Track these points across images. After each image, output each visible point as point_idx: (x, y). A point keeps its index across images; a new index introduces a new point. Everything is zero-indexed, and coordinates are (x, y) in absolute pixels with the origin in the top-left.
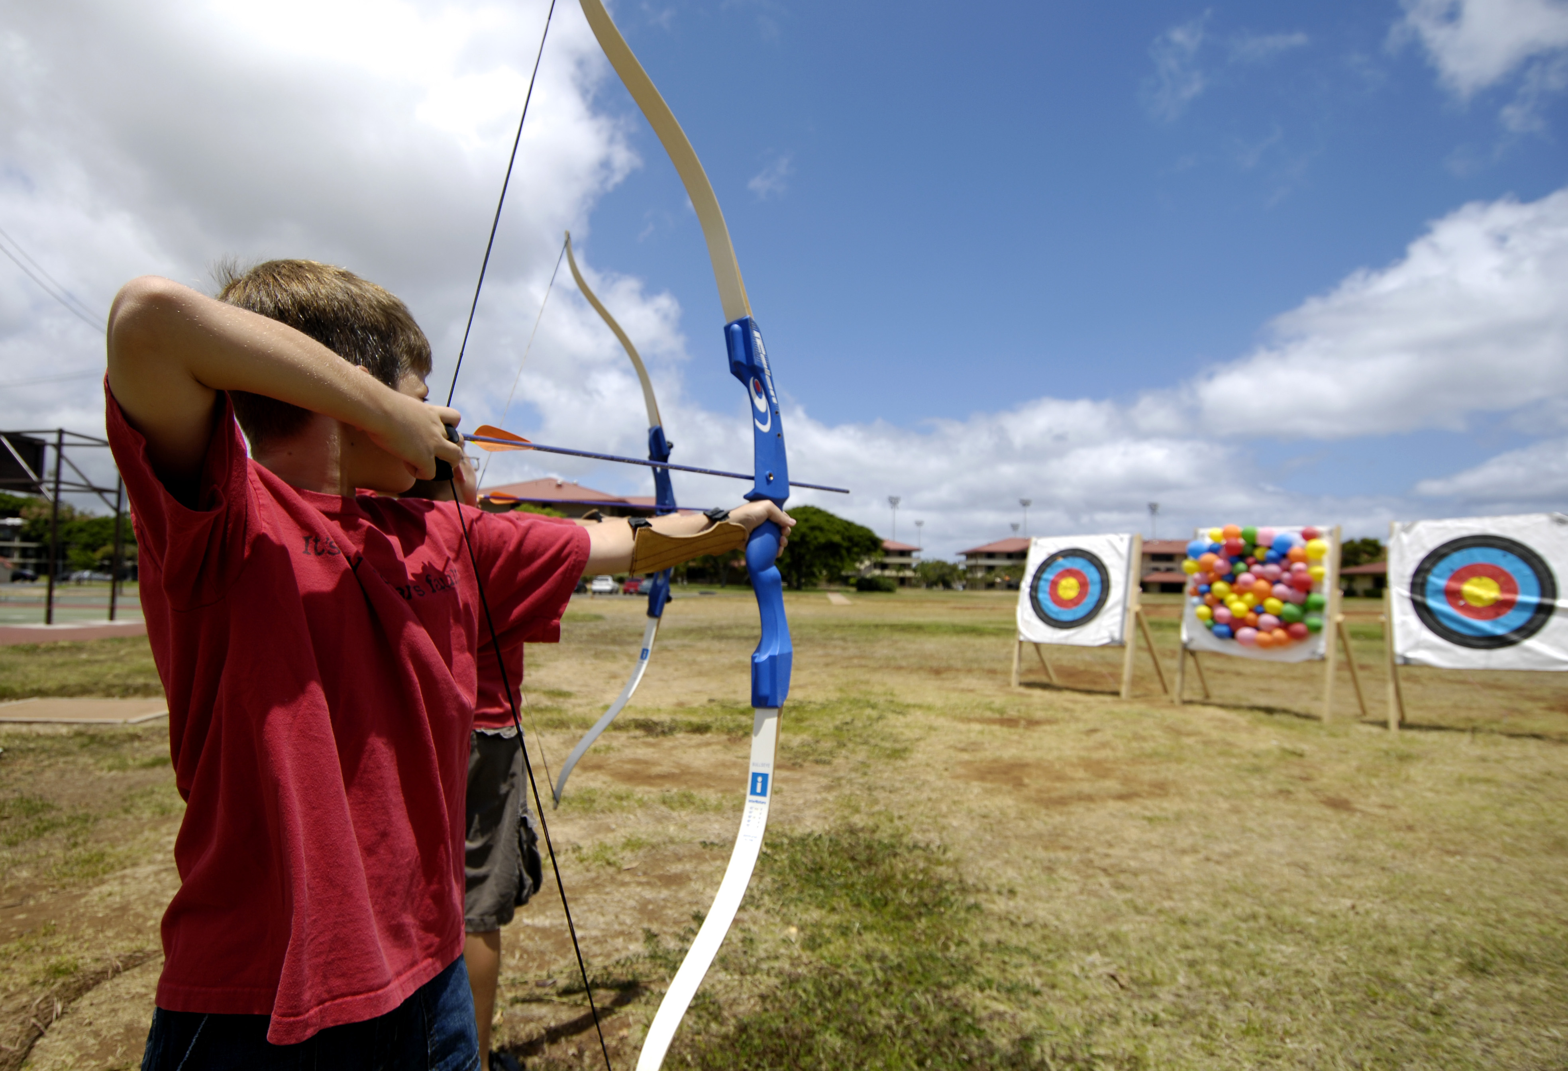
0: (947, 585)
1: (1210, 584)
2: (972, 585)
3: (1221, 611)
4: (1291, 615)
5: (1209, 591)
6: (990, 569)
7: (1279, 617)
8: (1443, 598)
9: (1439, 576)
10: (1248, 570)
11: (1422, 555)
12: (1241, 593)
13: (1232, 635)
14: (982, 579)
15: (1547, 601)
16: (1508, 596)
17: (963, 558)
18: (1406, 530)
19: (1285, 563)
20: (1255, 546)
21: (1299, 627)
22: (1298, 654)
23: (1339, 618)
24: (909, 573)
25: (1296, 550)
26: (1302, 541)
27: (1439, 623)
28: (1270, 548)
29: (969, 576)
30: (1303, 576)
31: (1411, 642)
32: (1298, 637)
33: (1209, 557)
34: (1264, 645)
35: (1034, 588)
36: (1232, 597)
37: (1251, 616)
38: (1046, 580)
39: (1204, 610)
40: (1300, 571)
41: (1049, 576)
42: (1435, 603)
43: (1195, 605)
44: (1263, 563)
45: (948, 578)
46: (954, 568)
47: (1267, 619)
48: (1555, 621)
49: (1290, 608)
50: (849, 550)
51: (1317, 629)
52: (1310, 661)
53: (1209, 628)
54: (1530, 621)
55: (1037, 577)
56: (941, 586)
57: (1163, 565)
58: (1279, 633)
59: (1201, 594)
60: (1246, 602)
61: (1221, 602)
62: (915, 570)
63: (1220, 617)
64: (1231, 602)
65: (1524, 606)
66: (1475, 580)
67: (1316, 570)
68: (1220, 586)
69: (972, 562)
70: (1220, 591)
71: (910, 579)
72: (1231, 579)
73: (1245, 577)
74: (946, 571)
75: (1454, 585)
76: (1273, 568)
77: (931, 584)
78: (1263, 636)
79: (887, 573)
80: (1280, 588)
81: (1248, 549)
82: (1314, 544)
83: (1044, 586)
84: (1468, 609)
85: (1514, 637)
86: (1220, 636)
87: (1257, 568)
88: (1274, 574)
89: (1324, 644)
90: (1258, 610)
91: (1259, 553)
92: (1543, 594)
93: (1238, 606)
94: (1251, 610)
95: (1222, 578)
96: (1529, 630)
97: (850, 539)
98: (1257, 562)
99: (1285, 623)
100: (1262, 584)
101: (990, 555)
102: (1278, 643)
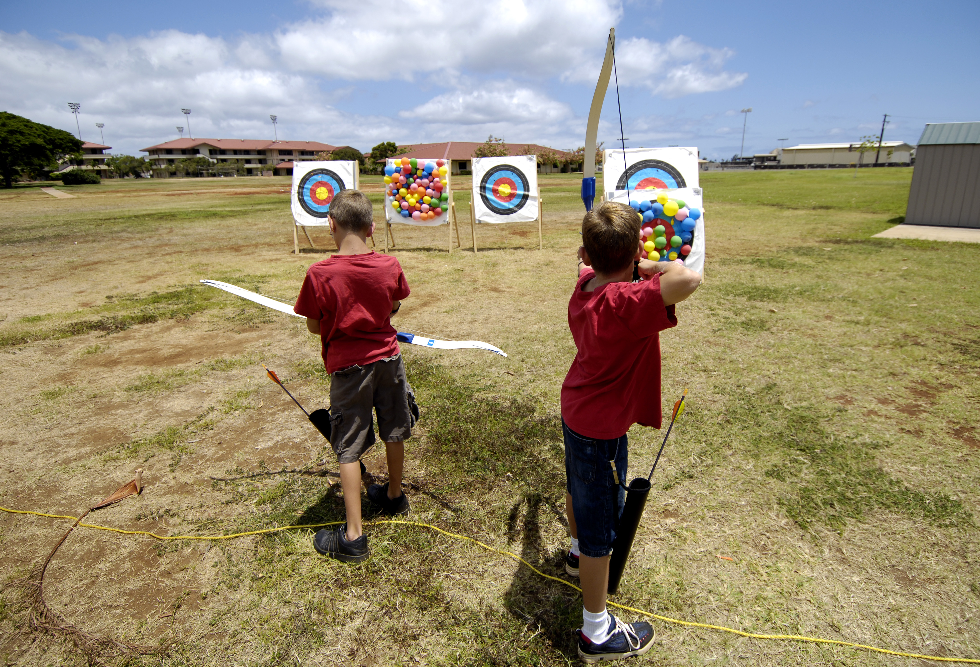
0: (138, 176)
1: (398, 190)
2: (158, 174)
3: (404, 203)
4: (436, 204)
5: (398, 193)
6: (171, 161)
7: (429, 205)
8: (492, 193)
9: (490, 184)
10: (415, 182)
11: (484, 173)
12: (412, 194)
13: (410, 215)
14: (166, 169)
15: (526, 193)
16: (514, 192)
17: (147, 153)
18: (478, 162)
19: (430, 177)
20: (417, 169)
21: (439, 210)
22: (438, 222)
23: (453, 204)
24: (104, 167)
25: (435, 172)
26: (437, 167)
27: (490, 204)
28: (423, 170)
29: (154, 167)
30: (439, 184)
31: (481, 214)
32: (438, 214)
33: (396, 175)
34: (424, 219)
35: (300, 194)
36: (409, 196)
37: (418, 205)
38: (307, 189)
39: (396, 203)
40: (437, 182)
41: (308, 186)
42: (490, 195)
43: (391, 201)
44: (421, 178)
45: (138, 169)
46: (142, 162)
47: (425, 206)
48: (529, 202)
49: (434, 200)
50: (51, 151)
51: (446, 210)
52: (443, 225)
53: (399, 212)
54: (521, 202)
55: (301, 186)
56: (132, 177)
57: (287, 157)
58: (431, 213)
59: (394, 195)
60: (415, 198)
61: (404, 198)
62: (108, 165)
63: (404, 206)
64: (409, 199)
65: (519, 195)
66: (502, 185)
67: (444, 181)
68: (403, 190)
69: (156, 157)
70: (403, 193)
71: (105, 171)
72: (408, 187)
73: (414, 185)
74: (136, 164)
75: (496, 187)
76: (426, 181)
77: (123, 175)
78: (423, 215)
79: (84, 167)
80: (429, 191)
81: (414, 170)
82: (442, 168)
83: (306, 192)
84: (500, 197)
85: (516, 209)
86: (405, 216)
87: (418, 180)
88: (427, 184)
89: (448, 217)
90: (421, 202)
91: (419, 173)
92: (525, 190)
93: (412, 200)
94: (417, 202)
95: (403, 186)
96: (520, 206)
97: (51, 141)
98: (418, 178)
99: (433, 208)
100: (421, 189)
101: (169, 151)
102: (431, 217)
